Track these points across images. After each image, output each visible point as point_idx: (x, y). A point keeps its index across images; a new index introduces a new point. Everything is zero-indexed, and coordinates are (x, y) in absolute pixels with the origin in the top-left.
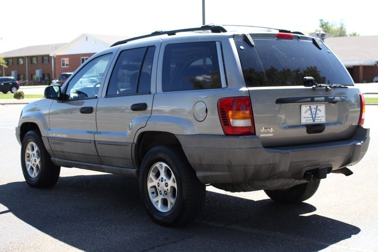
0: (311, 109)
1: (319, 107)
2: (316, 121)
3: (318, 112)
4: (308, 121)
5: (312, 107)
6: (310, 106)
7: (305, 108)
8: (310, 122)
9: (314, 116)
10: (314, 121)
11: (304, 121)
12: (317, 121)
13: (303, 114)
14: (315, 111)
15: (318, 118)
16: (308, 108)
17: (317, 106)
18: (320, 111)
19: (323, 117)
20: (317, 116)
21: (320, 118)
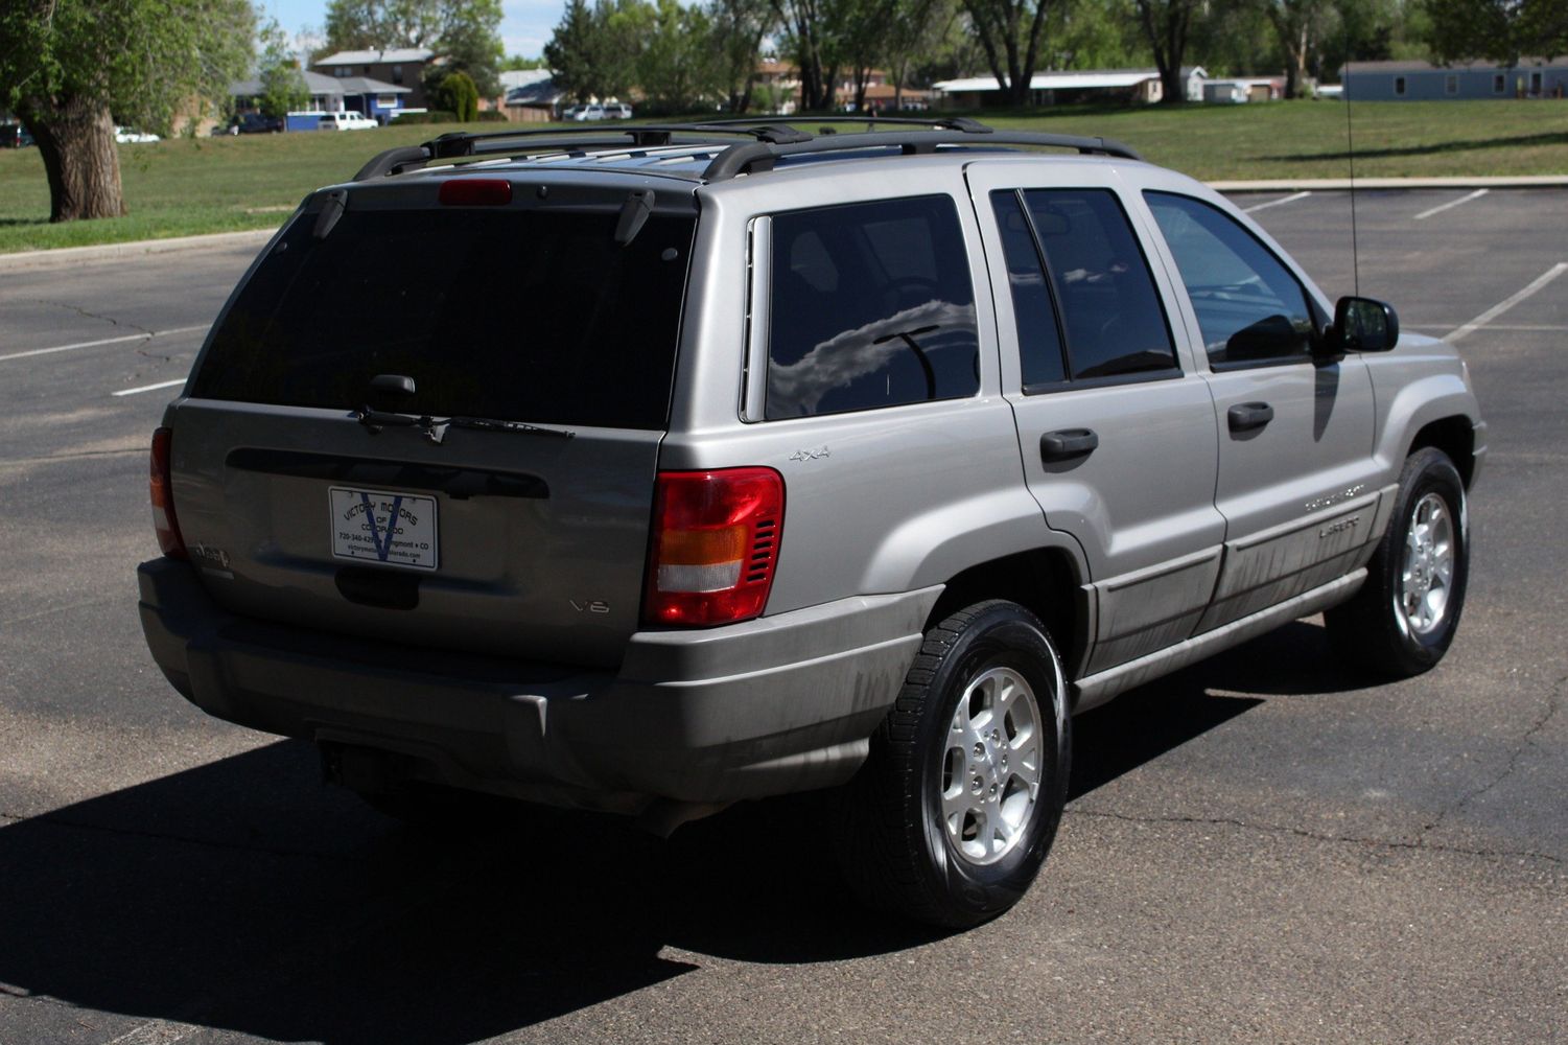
0: (368, 507)
1: (406, 504)
2: (390, 557)
3: (401, 522)
4: (357, 553)
5: (372, 499)
6: (365, 496)
7: (342, 500)
8: (369, 556)
9: (382, 536)
10: (383, 557)
11: (341, 549)
12: (395, 560)
13: (339, 524)
14: (388, 515)
15: (400, 549)
16: (358, 499)
17: (398, 500)
18: (414, 521)
19: (425, 546)
20: (396, 538)
21: (408, 550)
